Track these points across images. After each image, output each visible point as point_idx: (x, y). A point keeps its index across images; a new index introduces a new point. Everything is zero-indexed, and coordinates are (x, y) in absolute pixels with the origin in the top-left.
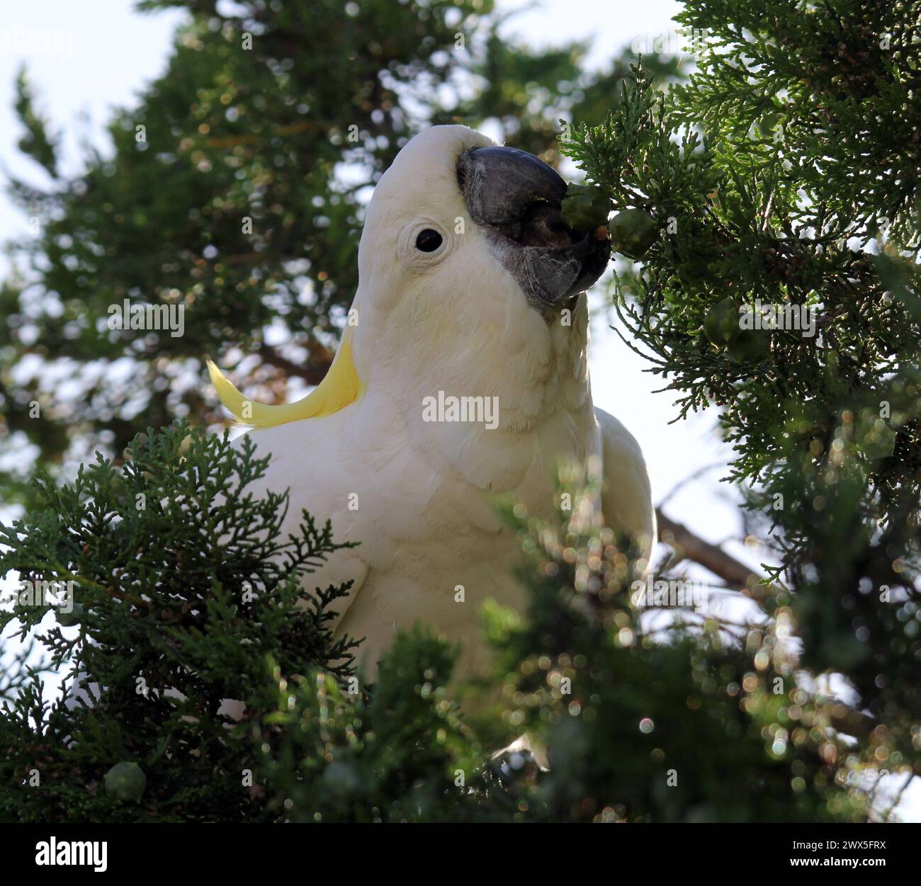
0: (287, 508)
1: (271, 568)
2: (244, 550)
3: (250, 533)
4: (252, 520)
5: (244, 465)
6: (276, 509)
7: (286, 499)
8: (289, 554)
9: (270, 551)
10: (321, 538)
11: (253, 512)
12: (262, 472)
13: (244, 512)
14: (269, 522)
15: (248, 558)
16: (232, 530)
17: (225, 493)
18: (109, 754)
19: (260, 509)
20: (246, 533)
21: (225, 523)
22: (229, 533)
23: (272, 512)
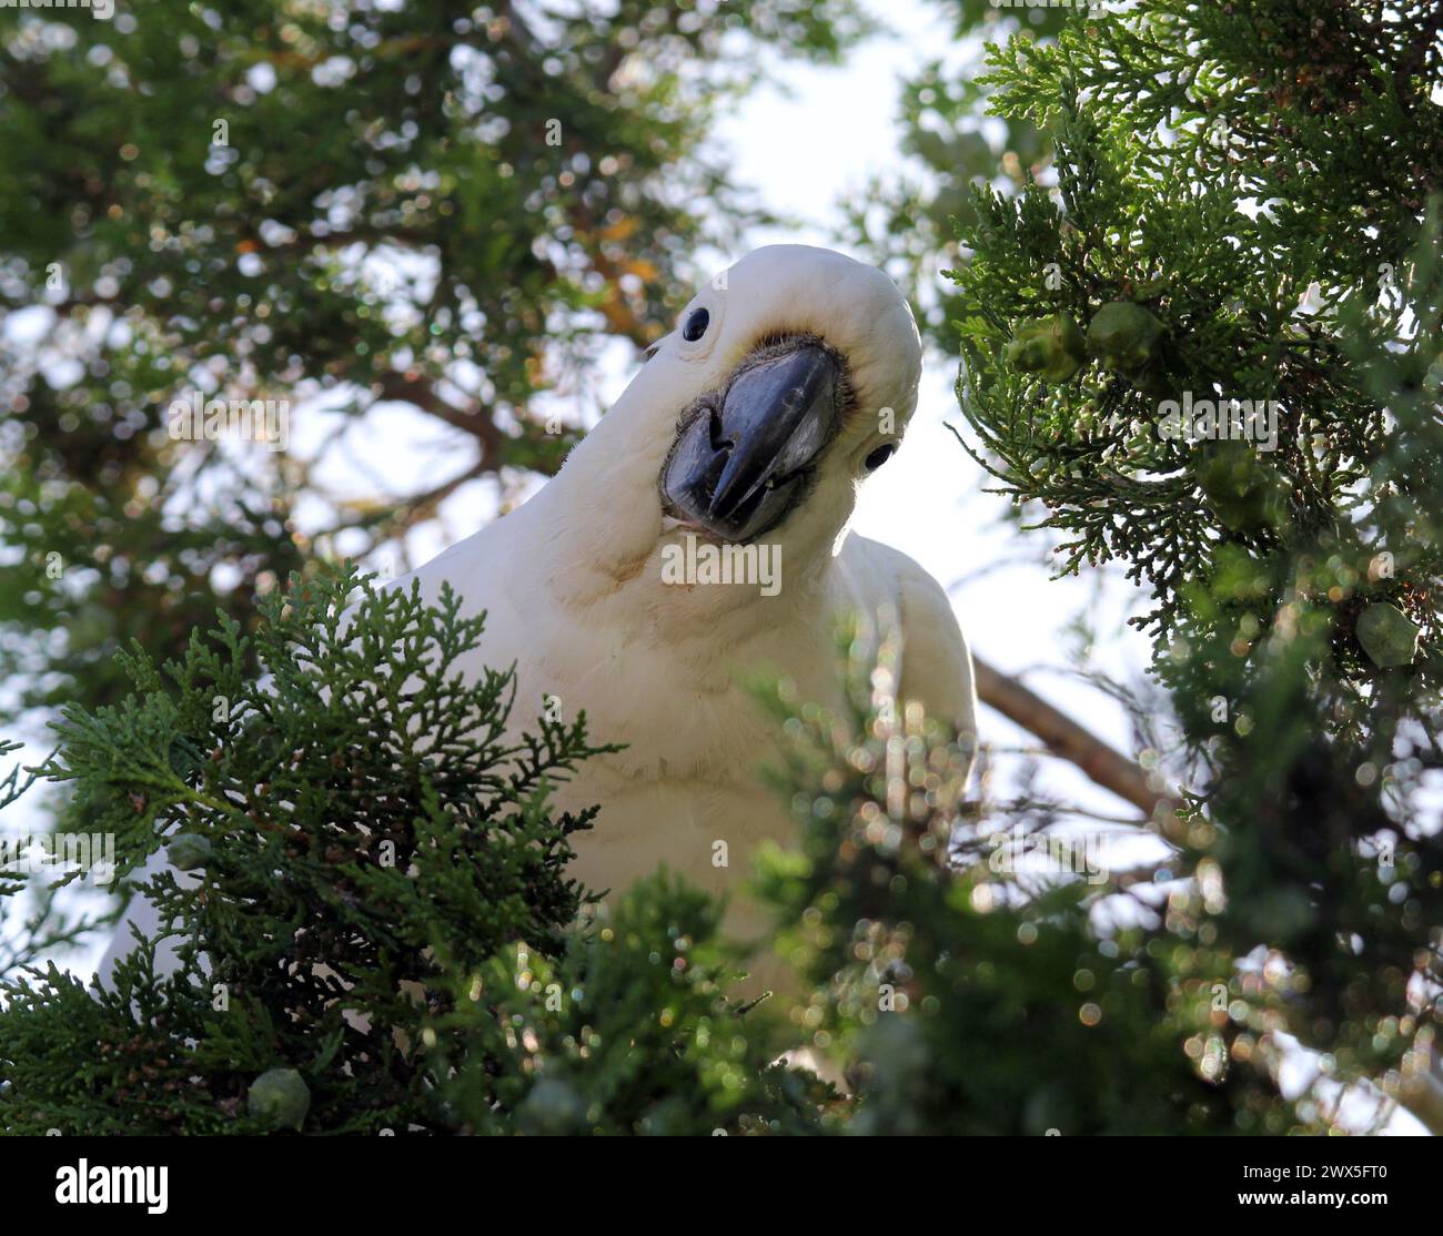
0: (514, 692)
1: (491, 783)
2: (453, 759)
3: (461, 733)
4: (464, 713)
5: (446, 630)
6: (498, 694)
7: (512, 678)
8: (520, 762)
9: (491, 759)
10: (570, 739)
11: (466, 702)
12: (475, 640)
13: (452, 702)
14: (489, 714)
15: (460, 769)
16: (435, 729)
17: (423, 675)
18: (257, 1055)
19: (475, 696)
20: (456, 732)
21: (424, 718)
22: (430, 734)
23: (493, 699)
